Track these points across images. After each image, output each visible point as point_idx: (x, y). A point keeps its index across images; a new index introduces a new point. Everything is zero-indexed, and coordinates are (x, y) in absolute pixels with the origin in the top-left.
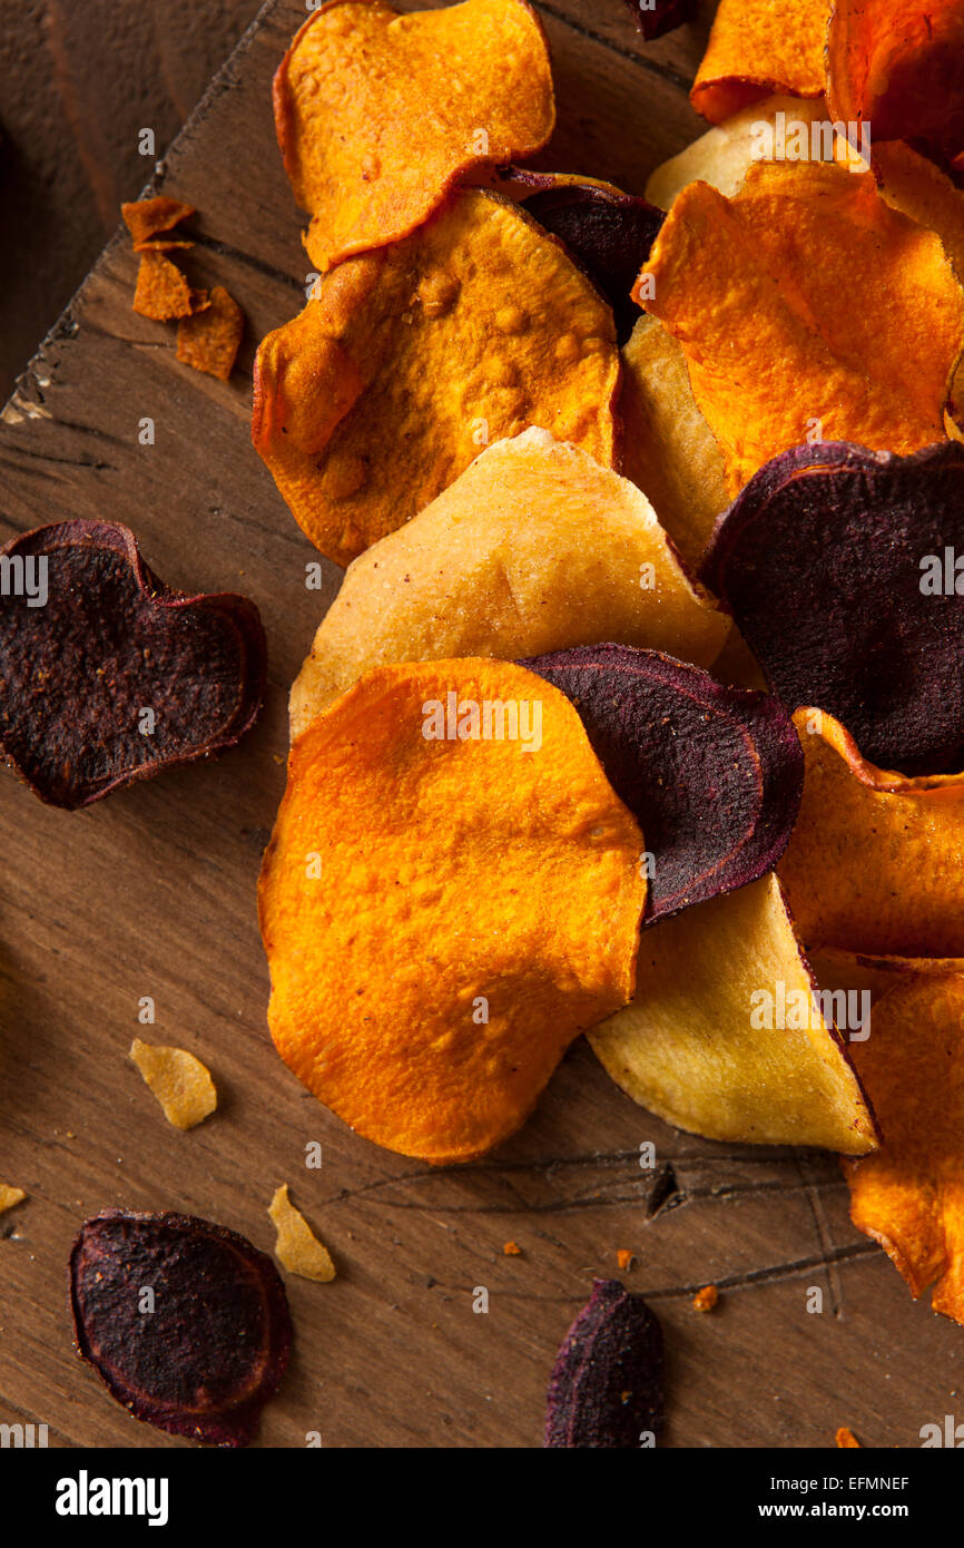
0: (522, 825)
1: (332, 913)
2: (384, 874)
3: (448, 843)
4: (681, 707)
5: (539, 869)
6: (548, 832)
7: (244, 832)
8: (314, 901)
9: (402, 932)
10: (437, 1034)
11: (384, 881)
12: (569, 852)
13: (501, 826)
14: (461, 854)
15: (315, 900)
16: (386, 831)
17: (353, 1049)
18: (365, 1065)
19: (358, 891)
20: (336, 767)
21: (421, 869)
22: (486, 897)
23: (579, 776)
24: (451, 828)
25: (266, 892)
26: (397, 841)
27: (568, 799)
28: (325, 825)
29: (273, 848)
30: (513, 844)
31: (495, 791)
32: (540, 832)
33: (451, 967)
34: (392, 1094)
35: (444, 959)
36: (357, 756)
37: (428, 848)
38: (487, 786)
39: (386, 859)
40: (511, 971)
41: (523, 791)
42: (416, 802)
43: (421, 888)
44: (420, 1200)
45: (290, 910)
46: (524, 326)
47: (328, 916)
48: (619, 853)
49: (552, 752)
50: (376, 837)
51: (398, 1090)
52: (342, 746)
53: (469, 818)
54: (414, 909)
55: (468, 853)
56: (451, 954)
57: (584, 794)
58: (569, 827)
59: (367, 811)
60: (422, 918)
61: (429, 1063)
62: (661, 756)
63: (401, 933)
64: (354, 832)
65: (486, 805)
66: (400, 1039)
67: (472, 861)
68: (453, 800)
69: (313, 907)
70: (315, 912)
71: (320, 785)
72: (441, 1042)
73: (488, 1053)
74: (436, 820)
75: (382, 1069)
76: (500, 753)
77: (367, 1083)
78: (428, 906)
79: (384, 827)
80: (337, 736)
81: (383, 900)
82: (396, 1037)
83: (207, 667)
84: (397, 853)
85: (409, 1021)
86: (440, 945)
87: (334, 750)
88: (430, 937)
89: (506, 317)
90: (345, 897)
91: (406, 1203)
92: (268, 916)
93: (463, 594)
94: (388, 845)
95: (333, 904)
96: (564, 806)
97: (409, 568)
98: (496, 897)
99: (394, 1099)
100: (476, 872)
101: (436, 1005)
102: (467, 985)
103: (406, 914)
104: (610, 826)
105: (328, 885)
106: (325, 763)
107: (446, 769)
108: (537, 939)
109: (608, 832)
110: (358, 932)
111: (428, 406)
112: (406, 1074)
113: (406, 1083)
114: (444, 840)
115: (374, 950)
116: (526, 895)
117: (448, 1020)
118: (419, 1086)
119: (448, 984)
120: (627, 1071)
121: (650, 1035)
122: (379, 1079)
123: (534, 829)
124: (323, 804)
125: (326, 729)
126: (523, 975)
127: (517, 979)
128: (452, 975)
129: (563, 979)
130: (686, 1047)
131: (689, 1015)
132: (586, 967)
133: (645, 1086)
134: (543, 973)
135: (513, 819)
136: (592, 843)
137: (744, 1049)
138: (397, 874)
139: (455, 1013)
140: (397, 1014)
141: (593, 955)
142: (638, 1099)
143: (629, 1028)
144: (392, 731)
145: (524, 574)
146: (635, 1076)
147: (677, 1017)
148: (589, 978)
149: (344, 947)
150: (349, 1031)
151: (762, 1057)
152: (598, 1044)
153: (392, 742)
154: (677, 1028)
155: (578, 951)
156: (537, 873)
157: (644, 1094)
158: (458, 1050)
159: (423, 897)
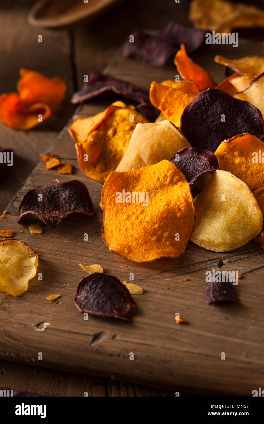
0: (157, 186)
1: (121, 228)
2: (131, 213)
4: (186, 161)
6: (164, 185)
7: (96, 232)
8: (116, 229)
9: (138, 221)
10: (152, 237)
11: (131, 215)
12: (170, 188)
13: (153, 189)
17: (133, 245)
18: (137, 248)
19: (125, 220)
20: (113, 194)
21: (138, 208)
22: (154, 205)
23: (166, 167)
25: (104, 236)
26: (131, 206)
27: (166, 174)
28: (114, 213)
29: (104, 228)
30: (157, 192)
31: (149, 183)
32: (162, 186)
33: (151, 221)
34: (145, 251)
35: (148, 221)
36: (117, 189)
38: (148, 183)
39: (130, 210)
40: (165, 215)
43: (139, 211)
44: (160, 277)
45: (111, 236)
47: (120, 229)
48: (181, 182)
49: (159, 168)
50: (126, 207)
51: (146, 250)
52: (112, 187)
54: (139, 216)
56: (150, 218)
57: (168, 170)
58: (168, 181)
60: (141, 217)
61: (152, 243)
62: (185, 170)
64: (121, 210)
65: (148, 186)
66: (144, 240)
69: (116, 230)
70: (117, 230)
71: (110, 203)
72: (154, 239)
75: (141, 247)
76: (148, 176)
77: (138, 251)
78: (141, 214)
80: (111, 186)
81: (131, 218)
82: (142, 240)
83: (79, 206)
85: (145, 236)
86: (148, 219)
87: (111, 190)
88: (144, 219)
89: (128, 128)
90: (122, 224)
91: (157, 278)
92: (106, 240)
93: (133, 165)
95: (120, 227)
96: (165, 176)
98: (157, 204)
100: (151, 202)
101: (150, 231)
102: (156, 224)
103: (137, 218)
104: (177, 176)
105: (118, 224)
106: (110, 195)
107: (137, 186)
108: (168, 204)
109: (176, 178)
110: (127, 227)
111: (116, 151)
112: (147, 246)
113: (148, 248)
115: (132, 228)
116: (163, 199)
117: (154, 234)
118: (151, 248)
119: (151, 225)
120: (202, 241)
121: (204, 228)
122: (141, 249)
123: (161, 186)
124: (112, 208)
125: (108, 184)
126: (168, 215)
127: (167, 217)
128: (152, 223)
129: (177, 212)
130: (212, 223)
131: (211, 214)
132: (181, 202)
133: (207, 242)
134: (172, 213)
135: (155, 186)
136: (175, 183)
137: (224, 212)
138: (133, 211)
139: (155, 232)
140: (141, 235)
141: (181, 198)
142: (207, 248)
143: (199, 230)
144: (123, 180)
145: (144, 154)
146: (204, 240)
147: (208, 218)
148: (183, 205)
149: (125, 231)
150: (131, 242)
151: (229, 211)
152: (193, 240)
153: (124, 183)
154: (209, 220)
155: (178, 199)
156: (164, 194)
157: (208, 246)
158: (159, 240)
159: (140, 213)
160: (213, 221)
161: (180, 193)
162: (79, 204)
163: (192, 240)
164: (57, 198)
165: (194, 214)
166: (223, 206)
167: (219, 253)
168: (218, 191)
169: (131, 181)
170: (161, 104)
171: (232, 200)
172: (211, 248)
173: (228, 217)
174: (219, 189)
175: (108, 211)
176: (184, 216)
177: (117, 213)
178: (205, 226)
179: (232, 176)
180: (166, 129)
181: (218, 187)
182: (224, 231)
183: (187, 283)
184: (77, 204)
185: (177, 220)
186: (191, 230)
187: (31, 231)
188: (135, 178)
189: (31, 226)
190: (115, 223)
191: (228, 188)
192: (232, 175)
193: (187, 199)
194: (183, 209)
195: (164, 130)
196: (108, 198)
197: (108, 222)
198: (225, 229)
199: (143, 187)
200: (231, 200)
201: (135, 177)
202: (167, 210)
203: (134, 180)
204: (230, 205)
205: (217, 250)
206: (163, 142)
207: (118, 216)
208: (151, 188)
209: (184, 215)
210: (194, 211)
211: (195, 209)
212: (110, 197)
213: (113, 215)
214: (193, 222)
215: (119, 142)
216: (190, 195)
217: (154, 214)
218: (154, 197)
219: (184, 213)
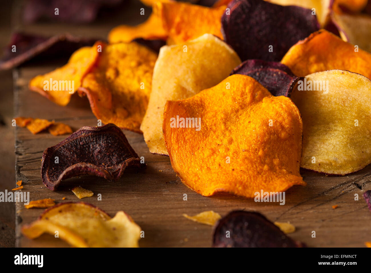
0: (237, 107)
1: (209, 166)
2: (213, 146)
3: (223, 127)
5: (251, 114)
6: (245, 105)
7: (167, 183)
11: (215, 148)
12: (255, 107)
13: (232, 112)
14: (228, 128)
15: (201, 169)
16: (204, 137)
17: (244, 179)
18: (251, 181)
19: (210, 156)
21: (222, 138)
22: (244, 130)
23: (240, 82)
24: (220, 123)
25: (186, 182)
26: (210, 138)
27: (243, 91)
28: (187, 152)
29: (178, 174)
30: (239, 114)
31: (223, 106)
32: (243, 106)
33: (251, 148)
34: (265, 182)
35: (247, 148)
37: (219, 132)
38: (220, 107)
39: (210, 144)
40: (266, 137)
41: (230, 101)
42: (206, 125)
43: (225, 141)
45: (196, 179)
46: (139, 64)
47: (209, 169)
53: (223, 116)
54: (228, 147)
55: (230, 126)
57: (245, 85)
58: (248, 99)
59: (196, 136)
60: (232, 147)
61: (267, 173)
63: (230, 153)
64: (196, 145)
67: (233, 127)
68: (215, 116)
69: (202, 171)
71: (178, 141)
72: (265, 168)
73: (280, 169)
74: (215, 125)
75: (257, 179)
76: (216, 100)
77: (256, 184)
78: (231, 144)
79: (203, 137)
81: (219, 152)
82: (253, 171)
83: (123, 157)
84: (212, 140)
85: (253, 166)
86: (244, 146)
88: (239, 148)
89: (133, 64)
90: (208, 161)
91: (296, 213)
92: (192, 186)
94: (208, 141)
95: (207, 165)
96: (243, 94)
97: (157, 106)
98: (246, 128)
99: (267, 183)
100: (236, 128)
101: (256, 160)
102: (259, 151)
103: (228, 149)
104: (258, 91)
105: (201, 162)
107: (207, 113)
109: (258, 94)
110: (220, 163)
111: (130, 92)
112: (264, 177)
113: (266, 179)
114: (221, 128)
116: (253, 120)
117: (262, 163)
118: (270, 178)
119: (254, 153)
120: (320, 165)
121: (316, 148)
122: (258, 181)
123: (241, 106)
124: (182, 147)
125: (168, 115)
126: (270, 137)
127: (270, 141)
128: (253, 150)
129: (281, 131)
130: (327, 140)
131: (320, 130)
132: (283, 118)
133: (327, 164)
134: (274, 134)
135: (233, 107)
136: (258, 100)
137: (340, 121)
138: (216, 143)
139: (262, 160)
140: (248, 167)
141: (282, 112)
142: (330, 172)
143: (310, 153)
144: (185, 109)
145: (186, 81)
146: (323, 163)
147: (318, 134)
148: (287, 121)
149: (219, 168)
150: (239, 177)
151: (345, 119)
152: (306, 166)
153: (188, 112)
154: (320, 137)
155: (278, 115)
156: (251, 115)
157: (330, 169)
158: (272, 169)
159: (229, 142)
160: (327, 137)
161: (277, 108)
162: (121, 155)
163: (304, 167)
164: (88, 152)
165: (302, 131)
166: (335, 116)
167: (346, 175)
168: (320, 99)
169: (196, 109)
170: (175, 25)
171: (346, 105)
172: (333, 172)
173: (348, 128)
174: (322, 96)
175: (177, 152)
176: (289, 136)
177: (192, 151)
178: (316, 145)
179: (343, 73)
180: (209, 45)
181: (319, 94)
182: (346, 146)
183: (338, 210)
184: (120, 156)
185: (281, 142)
186: (300, 154)
187: (77, 195)
188: (199, 105)
189: (75, 189)
190: (195, 163)
191: (337, 91)
192: (341, 71)
193: (291, 111)
194: (287, 126)
195: (206, 47)
196: (172, 135)
197: (182, 166)
198: (347, 143)
199: (217, 112)
200: (344, 104)
201: (197, 103)
202: (267, 131)
203: (198, 108)
204: (345, 112)
205: (343, 172)
206: (206, 62)
207: (195, 153)
208: (229, 112)
209: (289, 134)
210: (301, 127)
211: (303, 124)
212: (176, 133)
213: (186, 155)
214: (301, 143)
215: (129, 81)
216: (294, 106)
217: (251, 140)
218: (237, 121)
219: (290, 131)
